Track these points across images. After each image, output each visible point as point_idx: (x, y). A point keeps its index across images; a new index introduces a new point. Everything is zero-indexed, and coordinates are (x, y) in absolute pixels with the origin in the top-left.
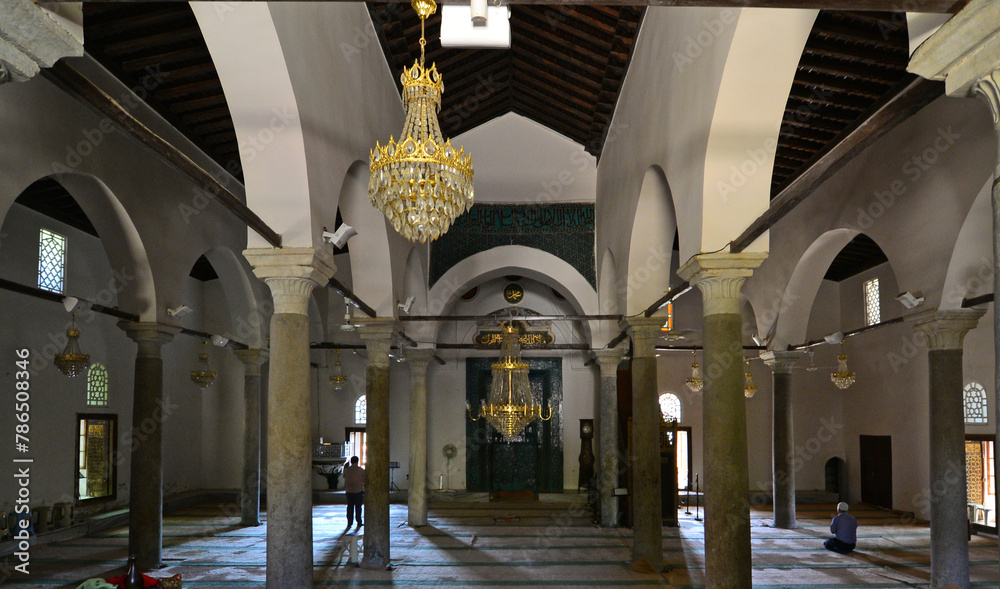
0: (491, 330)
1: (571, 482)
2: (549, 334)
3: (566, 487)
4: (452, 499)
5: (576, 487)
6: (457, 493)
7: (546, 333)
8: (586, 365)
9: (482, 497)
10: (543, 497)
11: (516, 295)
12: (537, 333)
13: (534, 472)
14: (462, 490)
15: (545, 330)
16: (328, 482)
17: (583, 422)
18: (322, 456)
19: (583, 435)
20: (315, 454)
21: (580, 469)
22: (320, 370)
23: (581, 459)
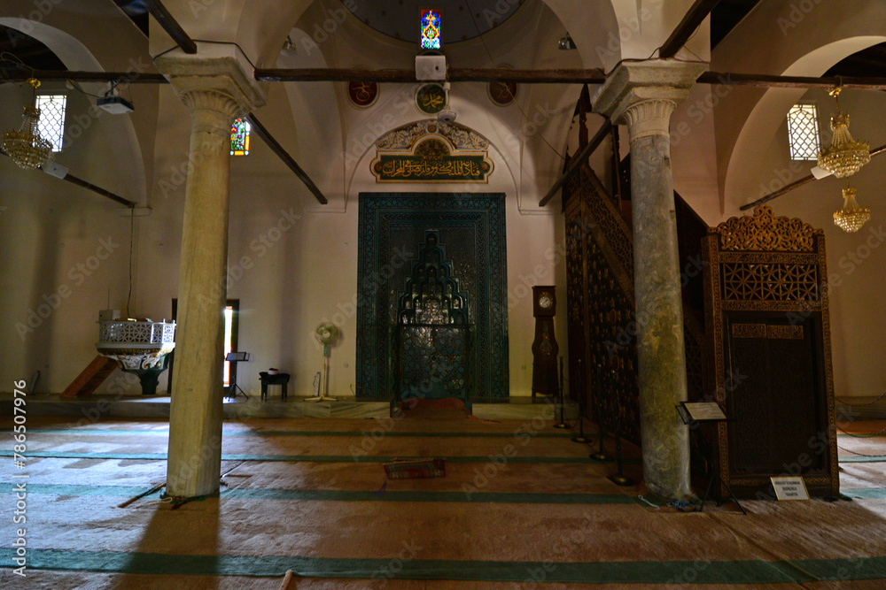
0: (397, 154)
1: (521, 385)
2: (485, 159)
3: (513, 393)
4: (327, 413)
5: (529, 393)
6: (340, 402)
7: (482, 157)
8: (542, 204)
9: (378, 410)
10: (479, 410)
11: (436, 101)
12: (466, 159)
13: (461, 370)
14: (349, 398)
15: (478, 154)
16: (142, 383)
17: (538, 291)
18: (114, 341)
19: (538, 311)
20: (104, 336)
21: (536, 365)
22: (138, 212)
23: (536, 348)
